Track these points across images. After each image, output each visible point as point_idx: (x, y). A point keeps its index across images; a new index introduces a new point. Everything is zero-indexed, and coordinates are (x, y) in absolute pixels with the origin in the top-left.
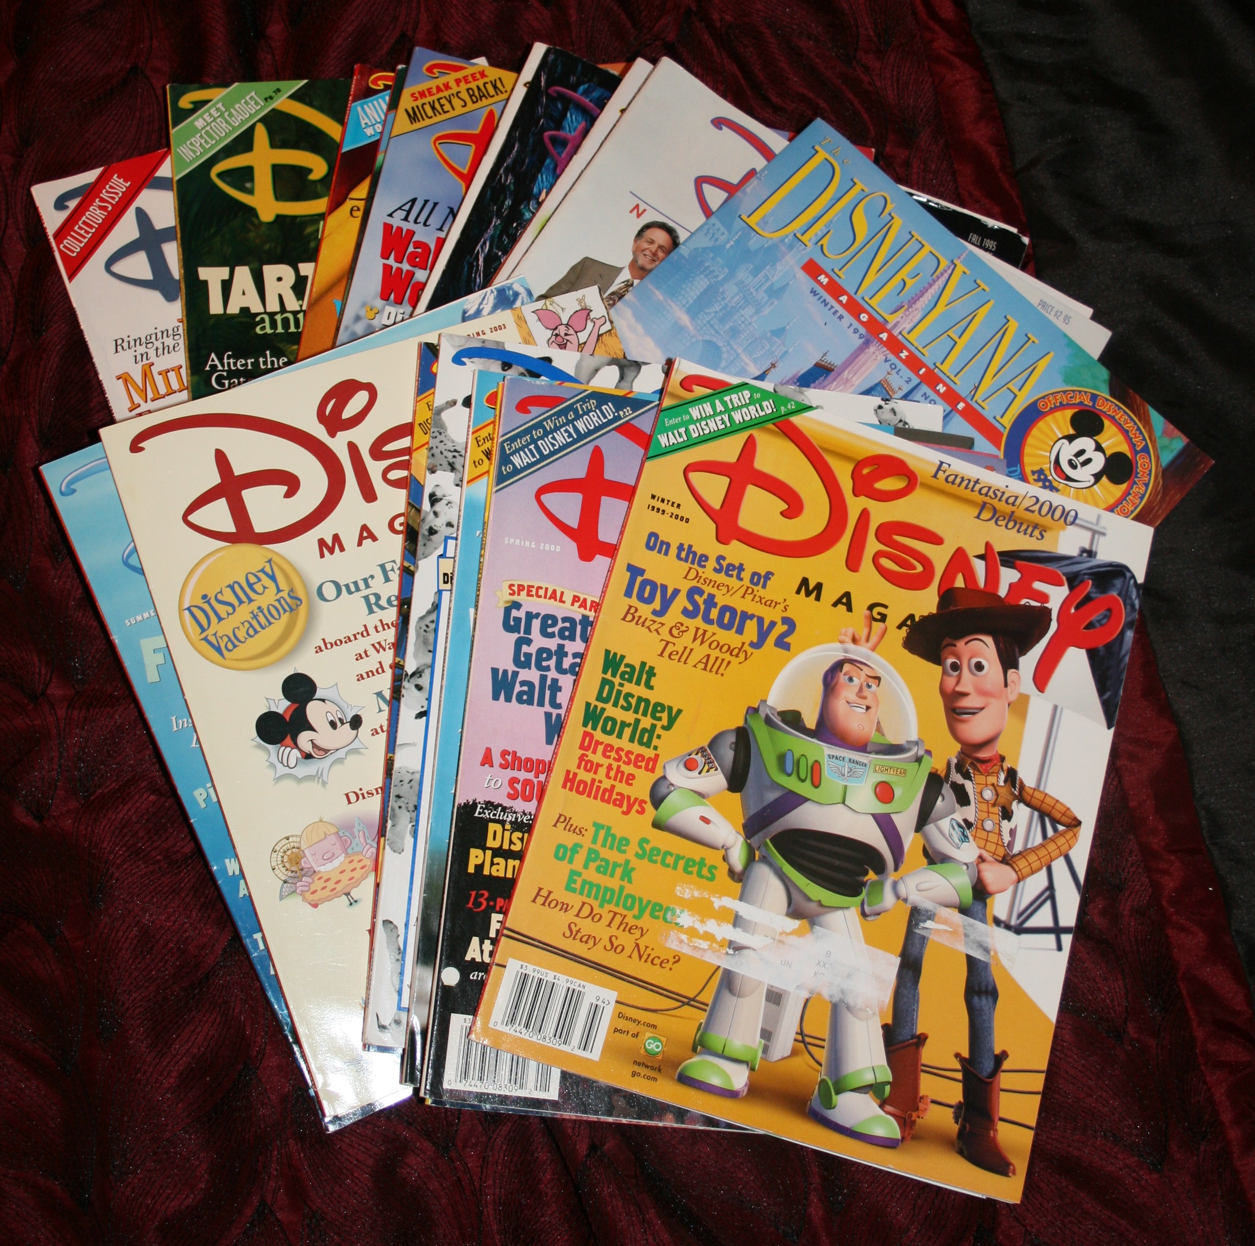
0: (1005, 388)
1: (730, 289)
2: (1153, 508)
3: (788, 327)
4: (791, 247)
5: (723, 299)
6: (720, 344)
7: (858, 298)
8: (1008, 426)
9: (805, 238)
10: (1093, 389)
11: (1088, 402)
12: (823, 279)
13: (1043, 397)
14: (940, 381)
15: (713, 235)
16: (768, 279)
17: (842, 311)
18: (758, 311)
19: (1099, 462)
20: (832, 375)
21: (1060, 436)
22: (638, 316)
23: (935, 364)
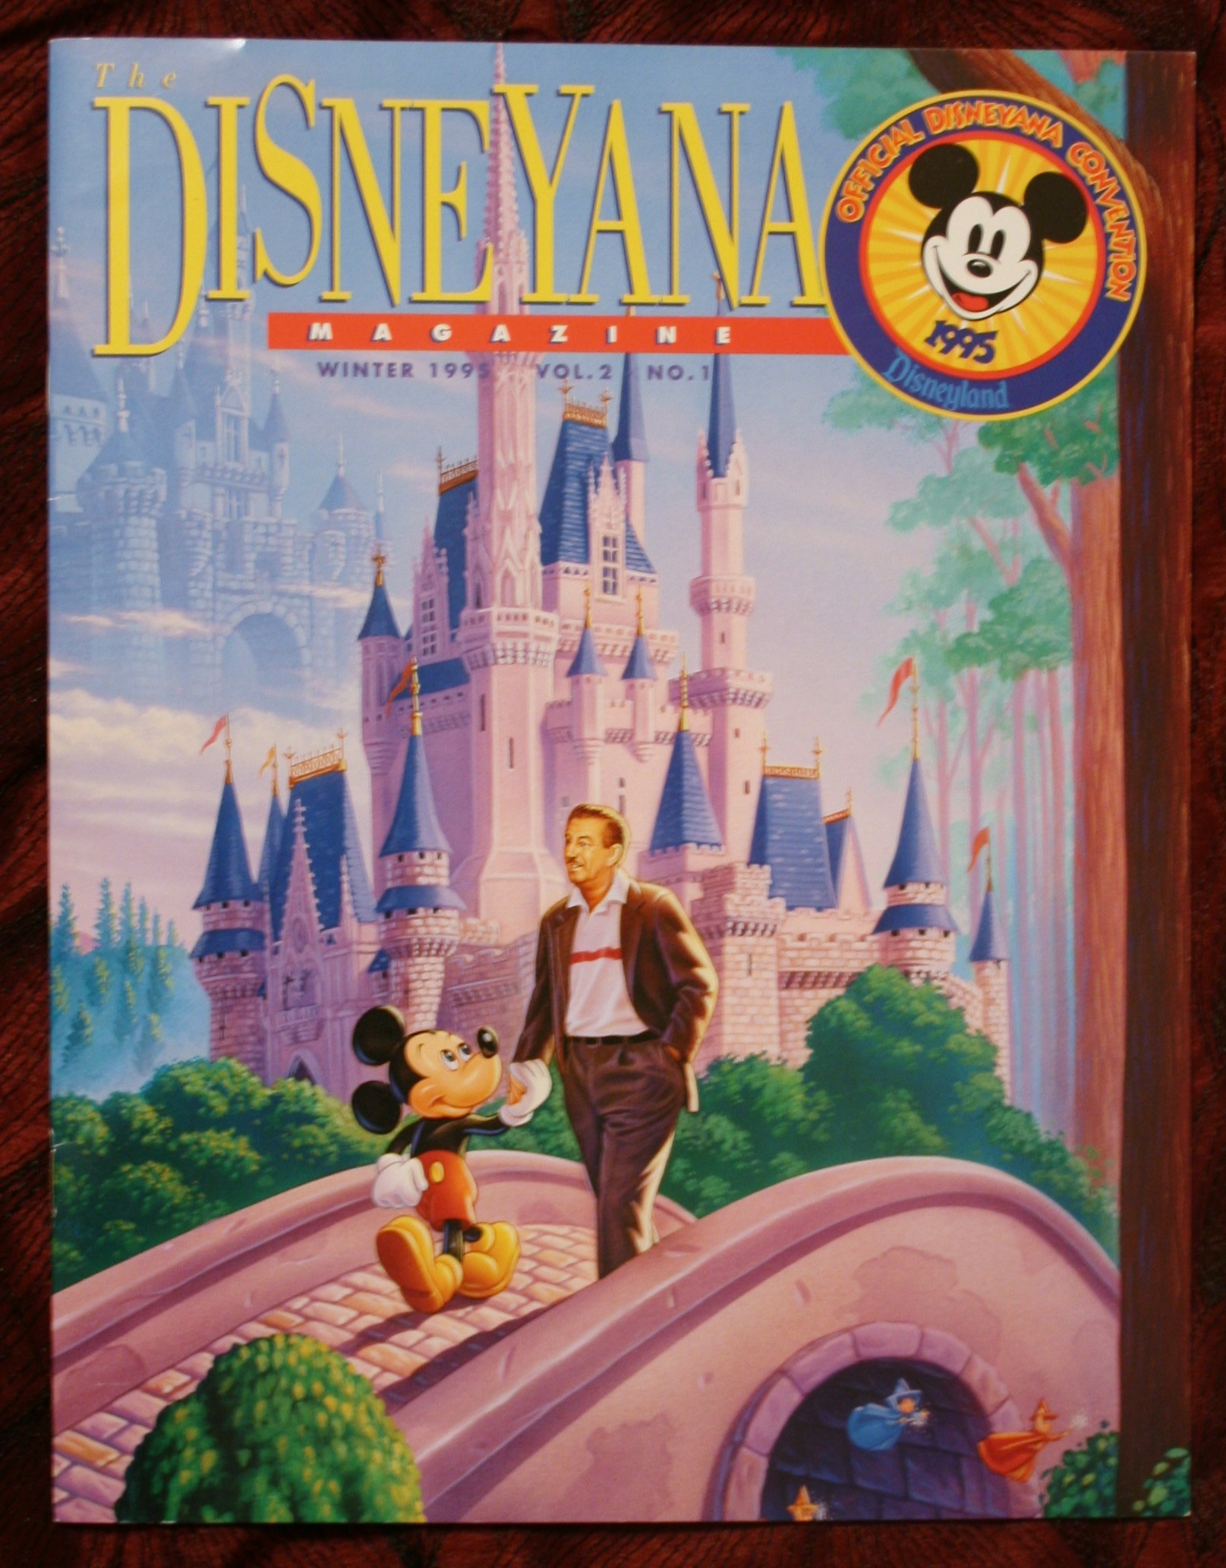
0: (765, 238)
1: (196, 498)
2: (1164, 225)
3: (342, 472)
4: (220, 328)
5: (201, 526)
6: (266, 607)
7: (402, 308)
8: (825, 299)
9: (228, 290)
10: (903, 107)
11: (915, 138)
12: (321, 331)
13: (838, 197)
14: (654, 324)
15: (82, 428)
16: (235, 421)
17: (399, 357)
18: (272, 493)
19: (1016, 226)
20: (482, 481)
21: (920, 238)
22: (102, 690)
23: (621, 304)
